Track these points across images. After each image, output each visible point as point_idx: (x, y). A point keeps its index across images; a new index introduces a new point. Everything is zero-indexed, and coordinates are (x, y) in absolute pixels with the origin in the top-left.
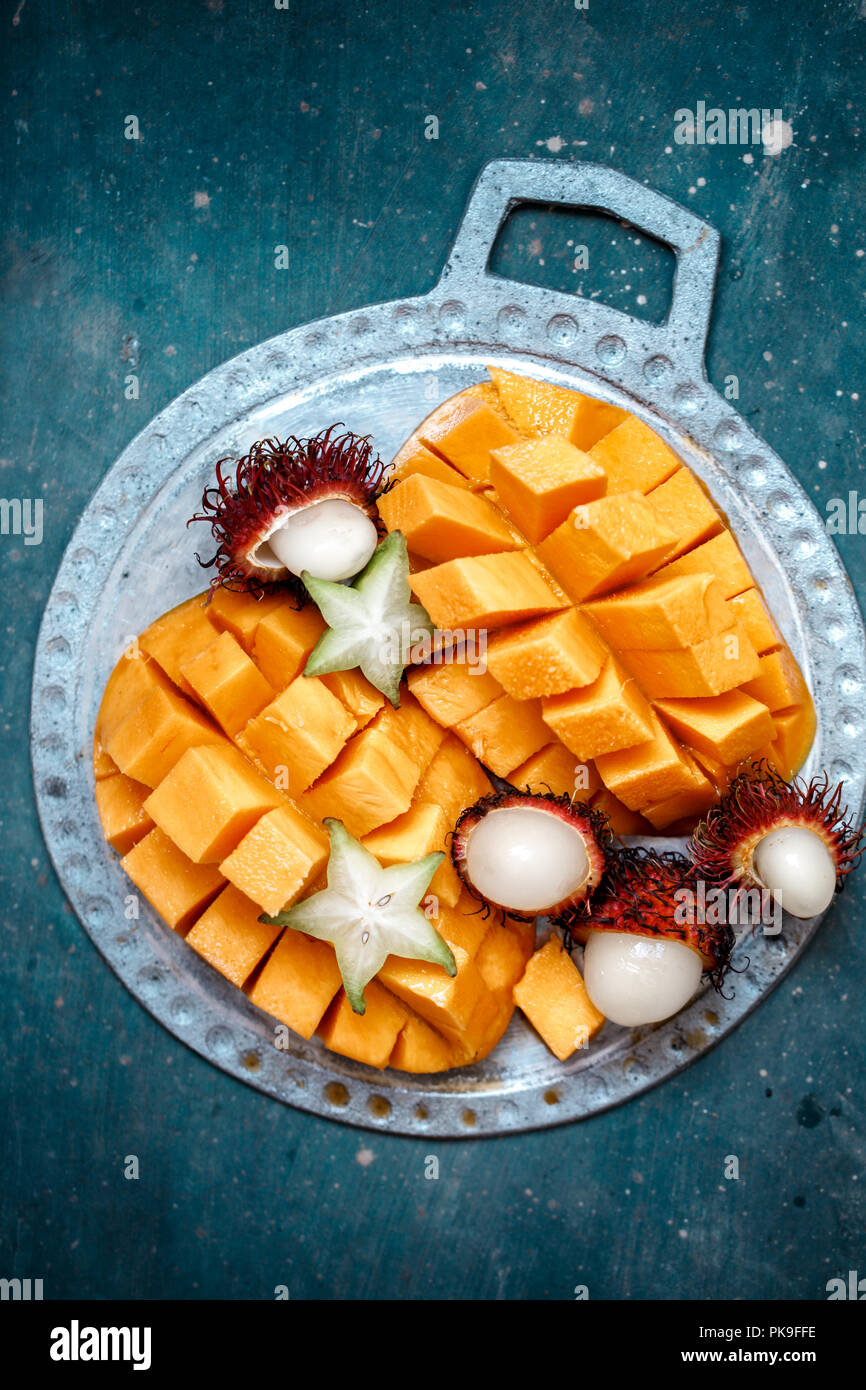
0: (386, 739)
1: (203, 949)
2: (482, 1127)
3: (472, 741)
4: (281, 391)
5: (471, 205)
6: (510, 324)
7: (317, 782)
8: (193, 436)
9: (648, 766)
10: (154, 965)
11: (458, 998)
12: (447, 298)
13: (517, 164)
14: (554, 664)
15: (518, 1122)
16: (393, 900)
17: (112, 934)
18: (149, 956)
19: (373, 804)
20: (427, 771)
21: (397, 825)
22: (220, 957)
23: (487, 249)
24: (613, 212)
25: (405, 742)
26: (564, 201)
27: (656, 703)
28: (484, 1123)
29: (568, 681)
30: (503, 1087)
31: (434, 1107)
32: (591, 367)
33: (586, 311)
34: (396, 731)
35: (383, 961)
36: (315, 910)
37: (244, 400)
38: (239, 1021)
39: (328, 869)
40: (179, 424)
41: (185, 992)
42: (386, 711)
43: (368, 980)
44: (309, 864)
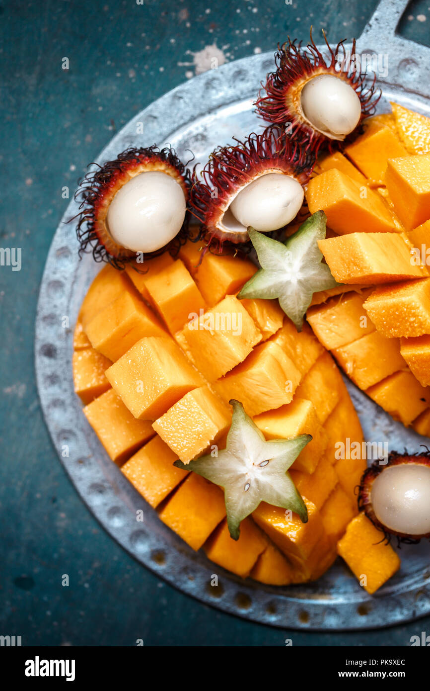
0: (281, 351)
1: (132, 478)
2: (312, 625)
3: (346, 361)
4: (242, 97)
6: (407, 72)
7: (229, 374)
8: (177, 120)
10: (101, 482)
11: (306, 536)
12: (367, 47)
14: (414, 315)
15: (337, 625)
16: (270, 464)
17: (75, 457)
18: (99, 475)
19: (266, 395)
20: (305, 377)
21: (283, 411)
22: (144, 485)
23: (398, 16)
25: (293, 354)
28: (315, 622)
30: (331, 599)
31: (281, 607)
34: (288, 346)
35: (257, 505)
36: (215, 463)
37: (215, 100)
38: (153, 530)
39: (228, 436)
40: (168, 111)
41: (120, 504)
42: (282, 331)
43: (244, 517)
44: (217, 431)
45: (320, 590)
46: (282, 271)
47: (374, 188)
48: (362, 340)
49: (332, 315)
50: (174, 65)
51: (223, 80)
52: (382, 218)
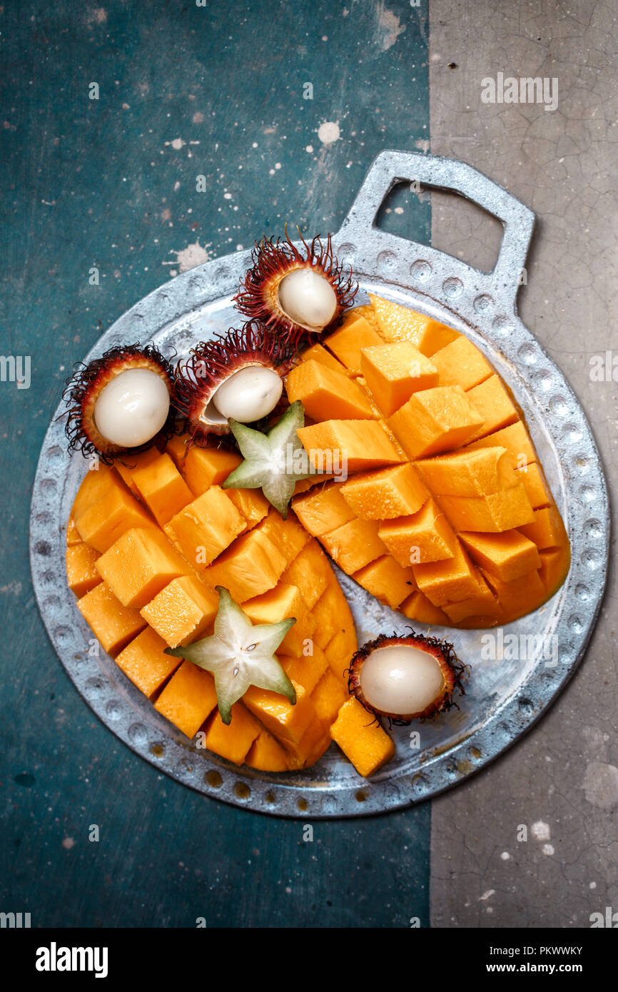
0: (267, 539)
1: (126, 668)
2: (311, 812)
3: (331, 548)
4: (225, 293)
5: (367, 179)
6: (386, 263)
8: (162, 318)
9: (449, 576)
10: (98, 677)
11: (296, 719)
12: (345, 241)
13: (401, 154)
14: (389, 497)
15: (336, 812)
16: (257, 648)
17: (72, 652)
18: (96, 670)
19: (252, 581)
20: (291, 565)
21: (268, 596)
22: (137, 675)
23: (375, 210)
24: (463, 194)
25: (279, 541)
26: (431, 183)
27: (460, 534)
28: (313, 809)
29: (398, 510)
30: (329, 786)
31: (280, 795)
32: (438, 298)
33: (438, 259)
34: (274, 534)
35: (246, 689)
36: (203, 648)
37: (199, 297)
38: (152, 722)
39: (216, 622)
40: (153, 309)
41: (117, 698)
42: (269, 518)
43: (235, 701)
44: (202, 615)
45: (318, 777)
46: (265, 460)
47: (353, 377)
48: (347, 525)
49: (316, 502)
50: (159, 264)
51: (206, 277)
52: (360, 406)
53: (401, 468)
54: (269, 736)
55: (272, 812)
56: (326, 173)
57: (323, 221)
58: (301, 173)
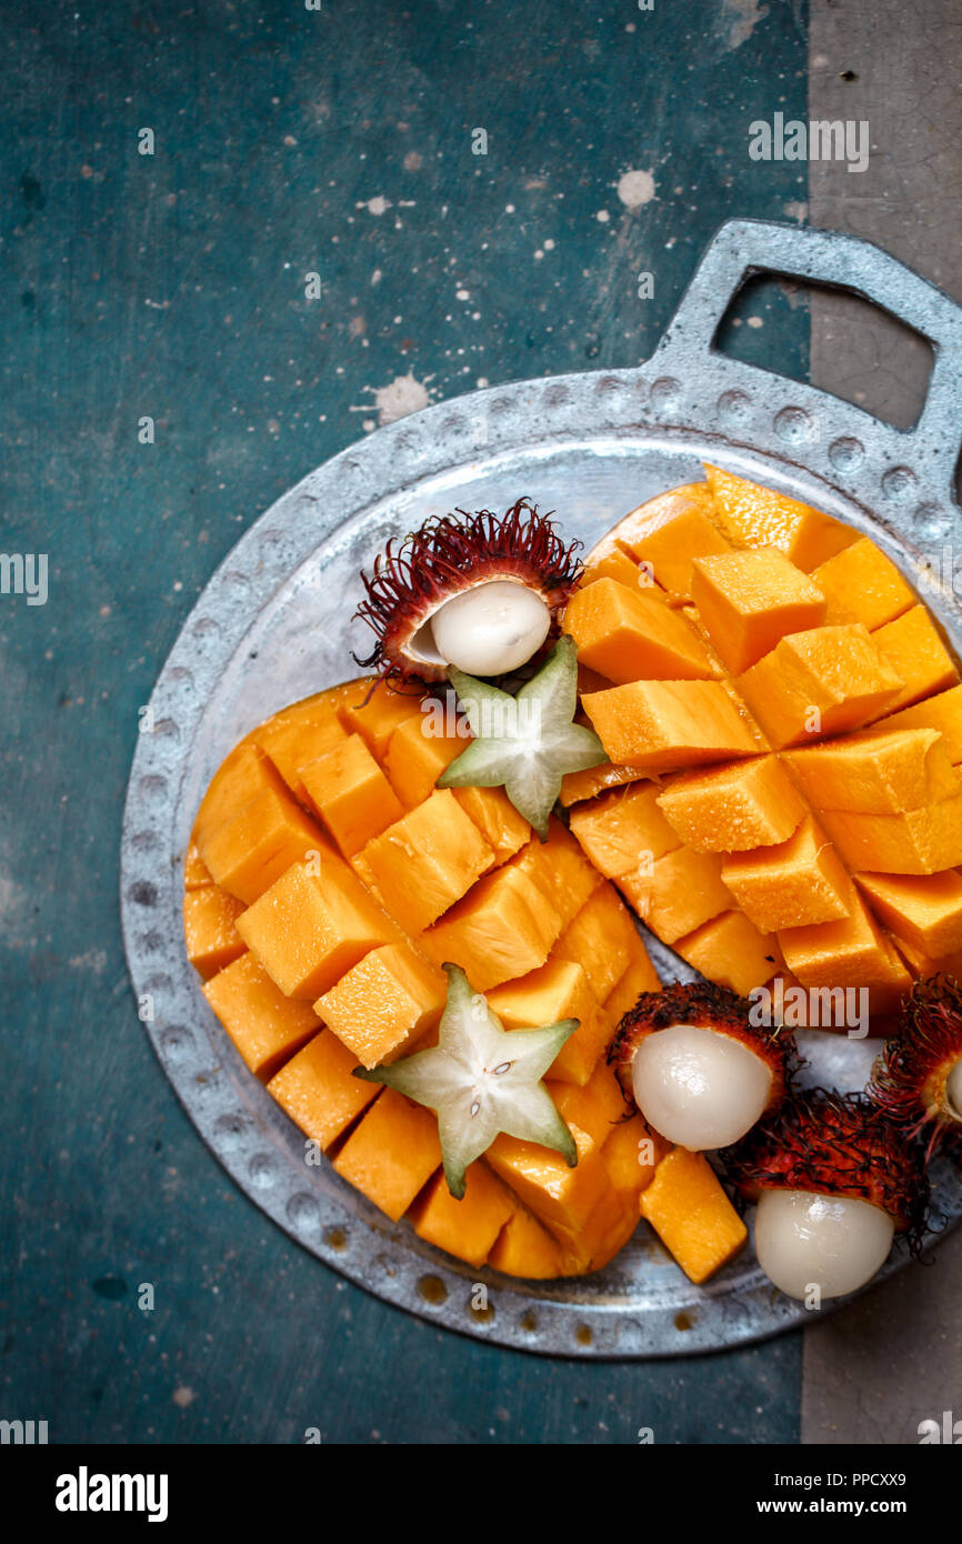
0: (528, 881)
1: (287, 1101)
2: (598, 1347)
3: (638, 898)
4: (457, 461)
5: (702, 268)
6: (733, 412)
7: (441, 920)
8: (348, 502)
9: (840, 948)
10: (235, 1114)
11: (577, 1190)
12: (662, 374)
13: (760, 226)
14: (741, 815)
15: (640, 1347)
16: (513, 1069)
17: (191, 1072)
18: (232, 1102)
19: (502, 953)
20: (570, 926)
21: (531, 981)
22: (305, 1113)
23: (714, 322)
24: (866, 294)
25: (549, 887)
26: (810, 275)
27: (857, 876)
28: (602, 1342)
29: (755, 837)
30: (628, 1304)
31: (544, 1318)
32: (821, 472)
33: (822, 405)
34: (541, 874)
35: (493, 1139)
36: (420, 1069)
37: (412, 467)
38: (327, 1190)
39: (441, 1025)
40: (335, 487)
41: (269, 1150)
42: (531, 848)
43: (472, 1159)
44: (419, 1013)
45: (611, 1288)
46: (509, 739)
47: (678, 606)
48: (664, 860)
49: (612, 819)
50: (344, 410)
51: (426, 433)
52: (689, 657)
53: (761, 763)
54: (529, 1218)
55: (532, 1348)
56: (631, 257)
57: (624, 338)
58: (588, 256)
